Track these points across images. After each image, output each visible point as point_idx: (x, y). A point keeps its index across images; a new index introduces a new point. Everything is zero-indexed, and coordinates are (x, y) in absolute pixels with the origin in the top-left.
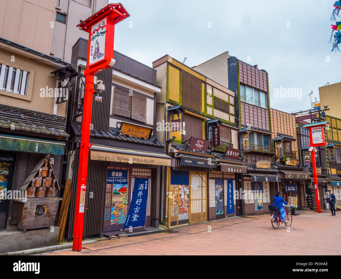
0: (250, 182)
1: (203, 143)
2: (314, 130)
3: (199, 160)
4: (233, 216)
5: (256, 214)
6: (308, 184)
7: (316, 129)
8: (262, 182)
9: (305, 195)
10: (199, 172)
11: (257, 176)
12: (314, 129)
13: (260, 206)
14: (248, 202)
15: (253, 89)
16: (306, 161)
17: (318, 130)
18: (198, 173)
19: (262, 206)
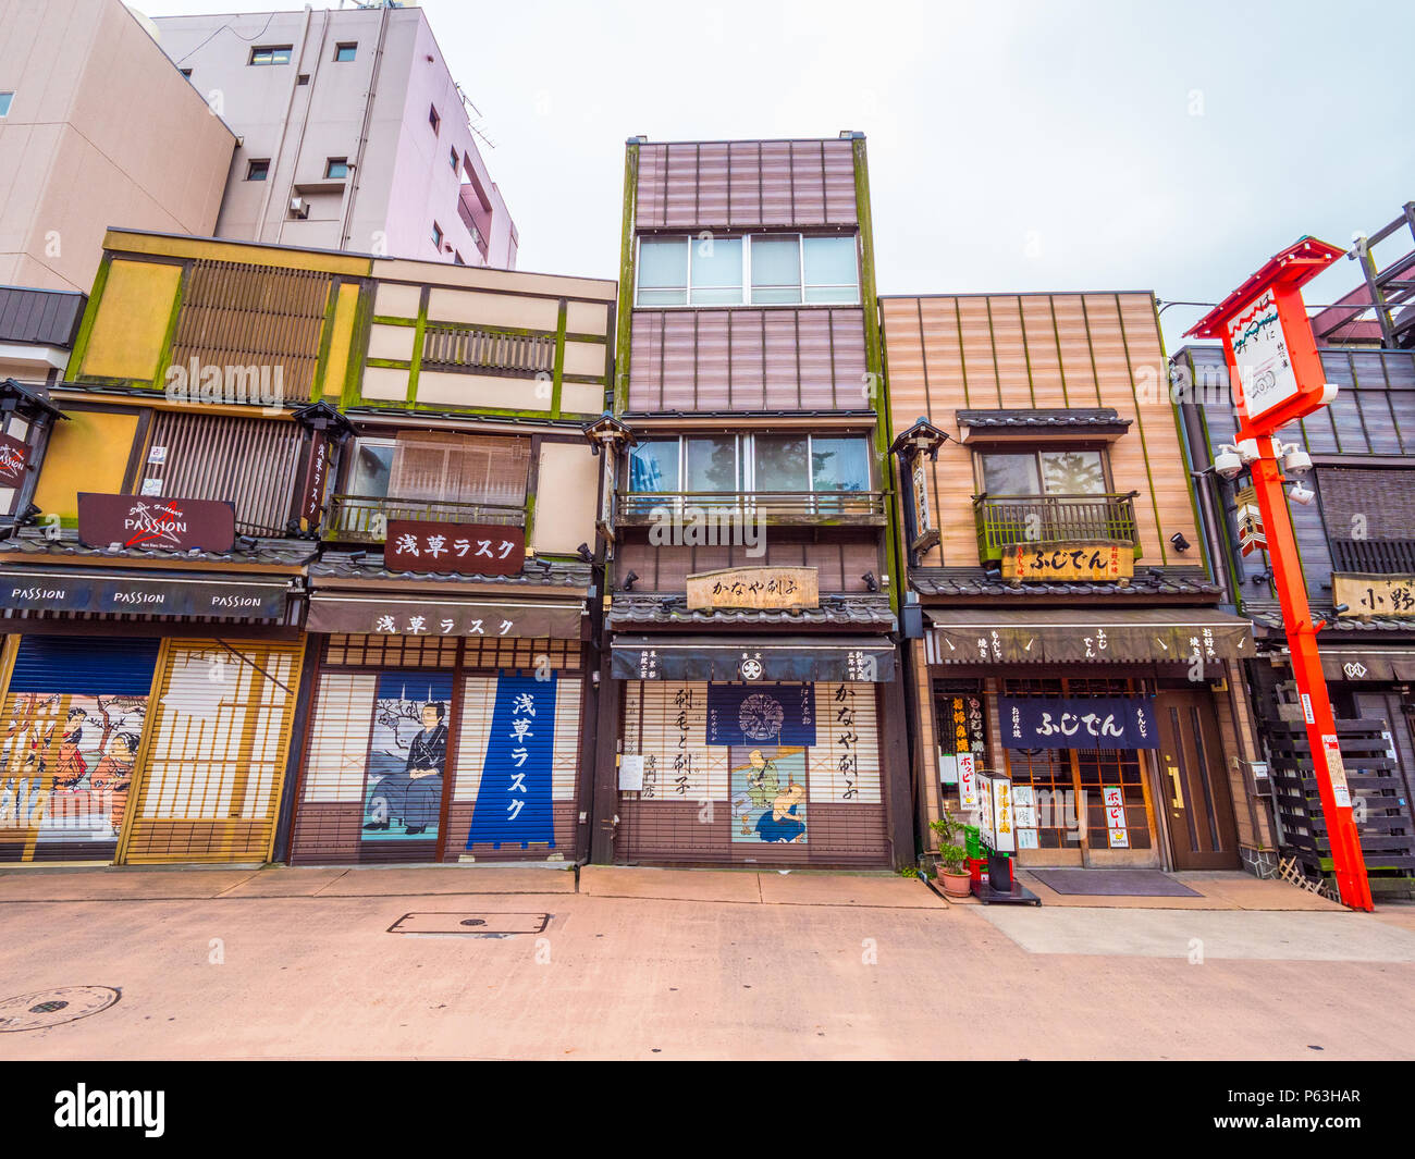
0: (700, 688)
1: (180, 514)
2: (1239, 329)
3: (125, 588)
4: (543, 857)
5: (743, 865)
6: (1286, 693)
7: (1248, 320)
8: (812, 688)
9: (1245, 770)
10: (233, 642)
11: (658, 652)
12: (1242, 321)
13: (776, 818)
14: (677, 794)
15: (747, 240)
16: (1246, 541)
17: (1260, 316)
18: (231, 646)
19: (797, 818)
